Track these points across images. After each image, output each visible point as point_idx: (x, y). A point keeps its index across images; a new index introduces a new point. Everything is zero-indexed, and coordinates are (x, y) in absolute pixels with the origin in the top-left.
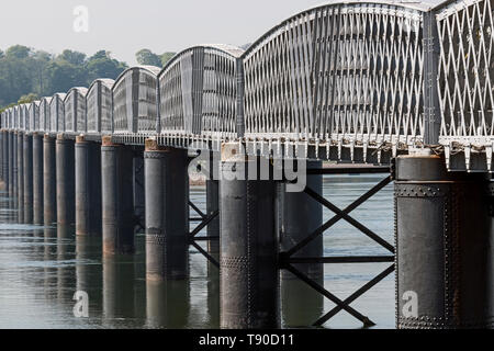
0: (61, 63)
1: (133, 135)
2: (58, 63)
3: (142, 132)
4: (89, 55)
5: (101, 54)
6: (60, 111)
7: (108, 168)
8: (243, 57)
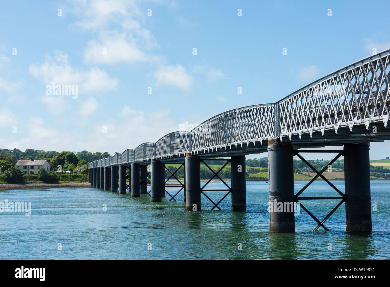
4: (102, 153)
5: (106, 153)
8: (156, 143)
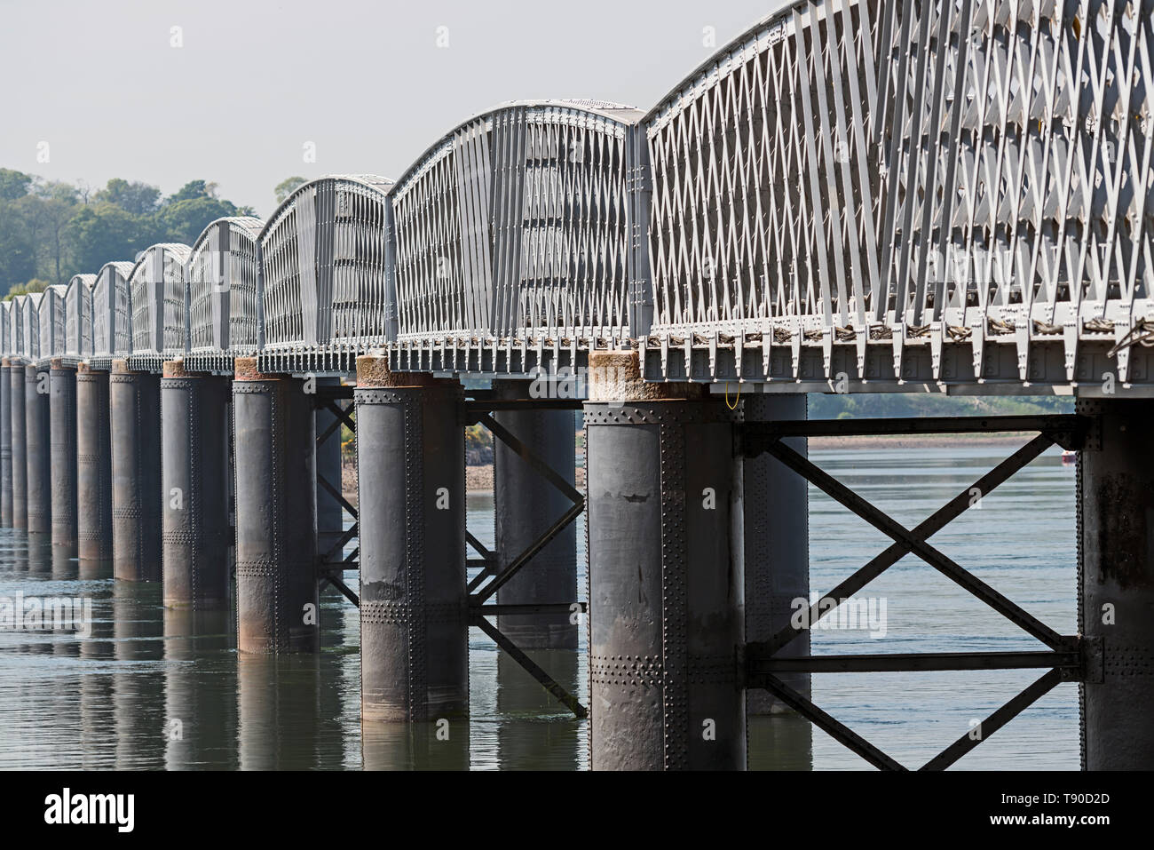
0: (103, 209)
1: (320, 350)
2: (96, 210)
3: (342, 343)
5: (196, 189)
6: (118, 305)
7: (251, 437)
8: (648, 121)
